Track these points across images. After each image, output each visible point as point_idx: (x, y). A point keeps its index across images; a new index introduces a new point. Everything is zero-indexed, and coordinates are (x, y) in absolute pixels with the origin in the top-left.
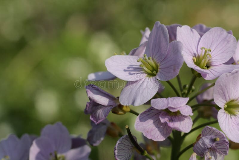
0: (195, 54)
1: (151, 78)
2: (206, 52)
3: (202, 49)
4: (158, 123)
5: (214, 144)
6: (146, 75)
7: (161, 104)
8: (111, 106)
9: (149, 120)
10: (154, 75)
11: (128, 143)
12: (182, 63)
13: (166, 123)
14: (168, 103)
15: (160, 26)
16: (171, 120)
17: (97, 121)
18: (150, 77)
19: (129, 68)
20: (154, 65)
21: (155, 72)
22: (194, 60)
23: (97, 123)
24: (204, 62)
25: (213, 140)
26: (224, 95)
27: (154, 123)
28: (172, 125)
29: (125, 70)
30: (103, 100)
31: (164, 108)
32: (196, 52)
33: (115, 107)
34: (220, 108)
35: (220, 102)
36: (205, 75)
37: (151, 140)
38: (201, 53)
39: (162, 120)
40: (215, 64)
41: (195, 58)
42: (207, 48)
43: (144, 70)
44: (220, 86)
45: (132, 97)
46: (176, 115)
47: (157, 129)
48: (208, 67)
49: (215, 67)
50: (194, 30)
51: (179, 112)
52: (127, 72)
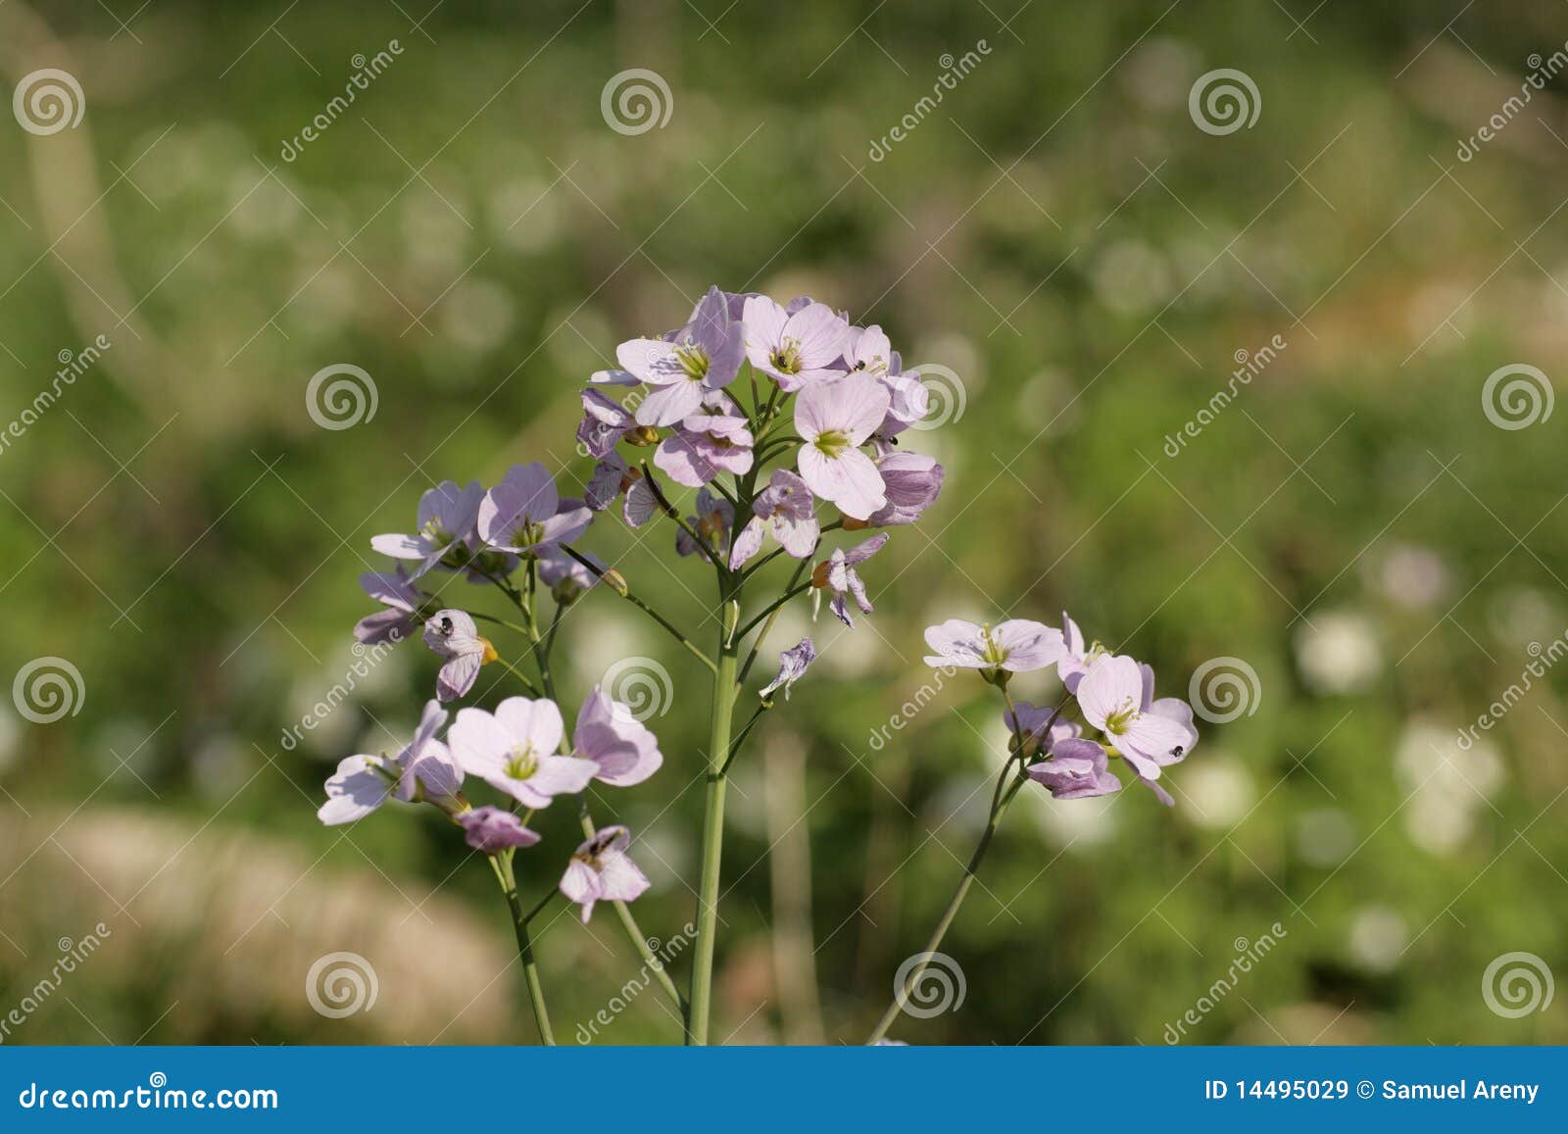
0: (774, 348)
1: (694, 382)
2: (791, 344)
3: (785, 339)
4: (694, 459)
5: (785, 498)
6: (686, 376)
7: (699, 424)
8: (622, 427)
9: (680, 452)
10: (699, 378)
11: (647, 493)
12: (743, 358)
13: (706, 457)
14: (710, 423)
15: (717, 294)
16: (716, 453)
17: (598, 454)
18: (692, 380)
19: (658, 363)
20: (702, 362)
21: (700, 372)
22: (770, 357)
23: (599, 457)
24: (789, 361)
25: (784, 493)
26: (814, 421)
27: (688, 456)
28: (715, 460)
29: (652, 367)
30: (609, 417)
31: (702, 430)
32: (777, 345)
33: (630, 431)
34: (806, 442)
35: (806, 430)
36: (786, 384)
37: (679, 483)
38: (783, 346)
39: (701, 452)
40: (806, 366)
41: (773, 355)
42: (794, 338)
43: (682, 368)
44: (805, 402)
45: (657, 413)
46: (722, 444)
47: (691, 467)
48: (796, 370)
49: (807, 373)
50: (777, 305)
51: (727, 438)
52: (655, 370)
